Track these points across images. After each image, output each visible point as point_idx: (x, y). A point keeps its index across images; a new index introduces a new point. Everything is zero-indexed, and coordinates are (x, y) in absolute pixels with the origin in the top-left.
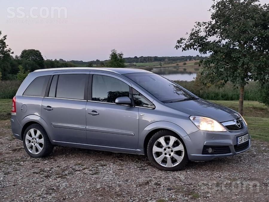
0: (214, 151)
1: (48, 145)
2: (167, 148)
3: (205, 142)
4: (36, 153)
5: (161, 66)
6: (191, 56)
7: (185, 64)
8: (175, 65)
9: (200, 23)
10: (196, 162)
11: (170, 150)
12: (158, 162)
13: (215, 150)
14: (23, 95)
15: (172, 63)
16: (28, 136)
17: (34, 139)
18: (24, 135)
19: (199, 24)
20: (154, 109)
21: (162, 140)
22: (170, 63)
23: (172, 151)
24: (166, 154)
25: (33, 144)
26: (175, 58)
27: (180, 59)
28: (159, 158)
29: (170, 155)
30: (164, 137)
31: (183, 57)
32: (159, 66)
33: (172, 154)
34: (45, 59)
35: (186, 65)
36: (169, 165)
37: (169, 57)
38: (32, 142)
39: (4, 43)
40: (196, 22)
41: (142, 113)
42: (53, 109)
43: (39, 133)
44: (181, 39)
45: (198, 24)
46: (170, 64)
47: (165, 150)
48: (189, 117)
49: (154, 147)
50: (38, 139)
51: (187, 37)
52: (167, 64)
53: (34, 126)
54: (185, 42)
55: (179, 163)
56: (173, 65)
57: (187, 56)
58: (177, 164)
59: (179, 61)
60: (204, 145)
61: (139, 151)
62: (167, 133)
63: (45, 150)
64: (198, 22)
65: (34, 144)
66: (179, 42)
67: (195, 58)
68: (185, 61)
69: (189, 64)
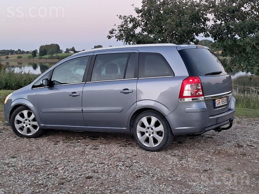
6: (13, 50)
7: (7, 58)
9: (121, 16)
31: (4, 51)
35: (8, 59)
40: (118, 15)
54: (116, 32)
57: (8, 50)
64: (120, 16)
66: (111, 32)
67: (16, 52)
68: (7, 55)
69: (12, 57)
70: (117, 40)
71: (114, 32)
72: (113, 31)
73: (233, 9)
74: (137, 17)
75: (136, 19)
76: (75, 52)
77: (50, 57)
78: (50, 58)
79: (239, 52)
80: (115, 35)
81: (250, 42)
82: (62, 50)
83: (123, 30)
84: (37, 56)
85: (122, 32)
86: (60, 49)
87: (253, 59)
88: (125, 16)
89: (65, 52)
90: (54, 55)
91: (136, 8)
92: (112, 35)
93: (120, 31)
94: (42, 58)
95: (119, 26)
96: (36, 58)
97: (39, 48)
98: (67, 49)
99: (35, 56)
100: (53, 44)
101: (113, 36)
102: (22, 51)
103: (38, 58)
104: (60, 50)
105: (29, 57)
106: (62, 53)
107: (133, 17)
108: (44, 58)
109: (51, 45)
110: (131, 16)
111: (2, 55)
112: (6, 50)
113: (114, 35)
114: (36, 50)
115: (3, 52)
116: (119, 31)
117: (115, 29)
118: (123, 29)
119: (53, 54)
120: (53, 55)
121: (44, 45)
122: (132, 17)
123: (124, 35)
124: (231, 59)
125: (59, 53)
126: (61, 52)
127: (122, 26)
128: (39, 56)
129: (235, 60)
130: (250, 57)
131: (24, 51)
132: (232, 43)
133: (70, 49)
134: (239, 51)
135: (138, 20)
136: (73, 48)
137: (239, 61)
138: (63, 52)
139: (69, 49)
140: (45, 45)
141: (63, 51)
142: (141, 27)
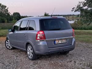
34: (21, 16)
39: (8, 10)
40: (79, 2)
44: (74, 8)
84: (79, 16)
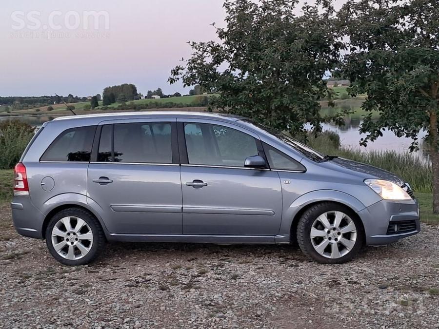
0: (400, 229)
1: (100, 242)
2: (331, 229)
3: (391, 217)
4: (76, 257)
5: (9, 112)
6: (60, 96)
7: (51, 109)
8: (33, 110)
10: (374, 246)
11: (336, 232)
12: (319, 252)
13: (401, 227)
14: (40, 160)
15: (26, 108)
16: (58, 229)
17: (72, 234)
18: (48, 228)
19: (195, 45)
20: (305, 172)
21: (323, 218)
22: (23, 107)
23: (339, 234)
24: (330, 239)
25: (69, 243)
26: (32, 99)
27: (41, 100)
28: (320, 245)
29: (336, 239)
30: (326, 213)
31: (46, 98)
32: (6, 113)
33: (340, 238)
35: (53, 111)
36: (335, 254)
37: (21, 98)
38: (68, 240)
40: (189, 42)
41: (288, 179)
42: (112, 182)
43: (81, 223)
44: (177, 67)
45: (193, 45)
46: (23, 109)
47: (329, 232)
48: (364, 181)
49: (312, 230)
50: (80, 233)
51: (185, 65)
52: (18, 109)
53: (72, 212)
54: (184, 72)
55: (350, 250)
56: (29, 110)
57: (52, 96)
58: (347, 252)
59: (39, 104)
60: (390, 222)
61: (283, 238)
62: (330, 207)
63: (95, 250)
64: (193, 43)
65: (72, 243)
66: (175, 72)
67: (66, 100)
68: (50, 104)
69: (58, 108)
70: (184, 86)
71: (180, 71)
72: (178, 70)
73: (377, 28)
74: (223, 44)
75: (222, 47)
76: (162, 96)
77: (121, 106)
78: (120, 108)
79: (393, 102)
80: (182, 76)
81: (405, 86)
82: (140, 94)
83: (195, 68)
84: (99, 105)
85: (194, 71)
86: (138, 92)
87: (415, 114)
88: (202, 44)
89: (146, 97)
90: (128, 103)
91: (219, 29)
92: (176, 76)
93: (191, 69)
94: (108, 108)
95: (189, 60)
96: (98, 109)
97: (103, 91)
98: (149, 92)
99: (97, 105)
100: (126, 84)
101: (178, 79)
102: (74, 97)
103: (101, 109)
104: (137, 94)
105: (86, 107)
106: (140, 98)
107: (215, 44)
108: (110, 108)
109: (123, 85)
110: (213, 43)
111: (42, 104)
112: (49, 97)
113: (179, 76)
114: (99, 95)
115: (44, 100)
116: (188, 70)
117: (181, 67)
118: (196, 65)
119: (127, 101)
120: (126, 103)
121: (111, 87)
122: (213, 45)
123: (197, 75)
124: (380, 114)
125: (136, 99)
126: (138, 97)
127: (194, 61)
128: (104, 105)
129: (386, 116)
130: (410, 111)
131: (79, 97)
132: (378, 87)
133: (155, 91)
134: (392, 99)
135: (224, 49)
136: (159, 90)
137: (392, 118)
138: (142, 98)
139: (153, 91)
140: (113, 87)
141: (143, 96)
142: (230, 61)
